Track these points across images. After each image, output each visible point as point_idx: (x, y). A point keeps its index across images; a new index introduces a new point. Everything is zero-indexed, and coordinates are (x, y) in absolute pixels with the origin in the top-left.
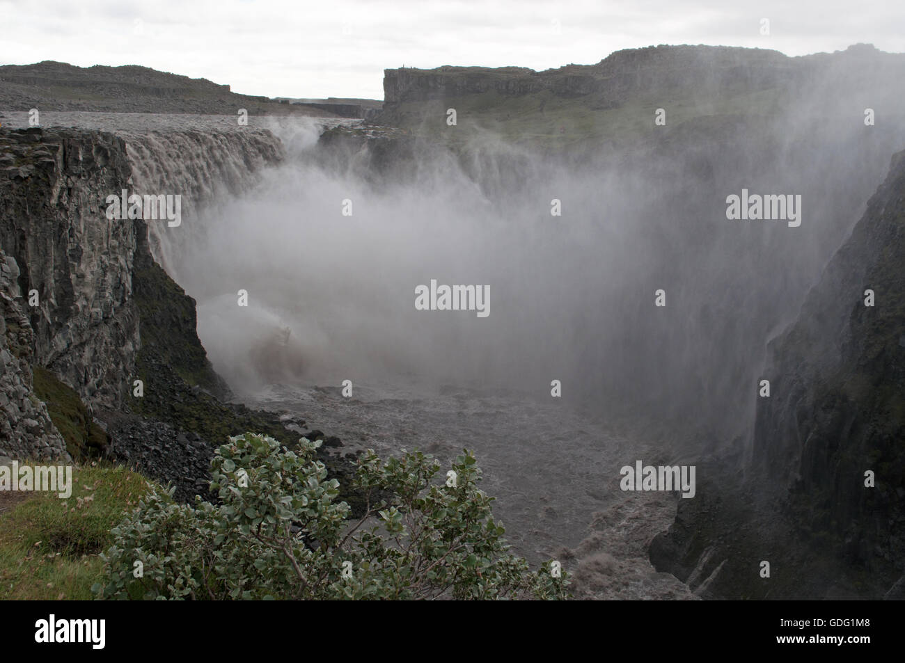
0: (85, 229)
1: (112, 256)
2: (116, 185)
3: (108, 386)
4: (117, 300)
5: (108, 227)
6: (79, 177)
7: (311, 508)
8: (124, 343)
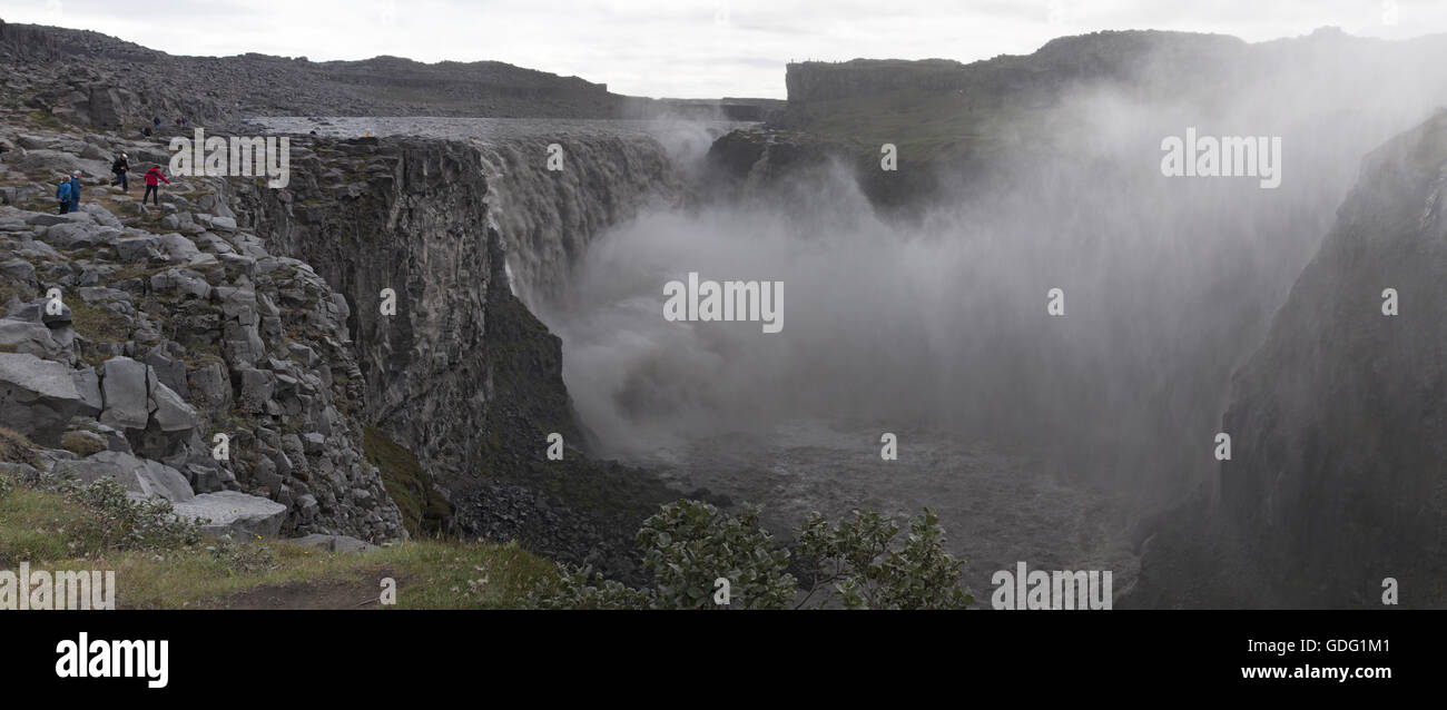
0: (429, 257)
1: (462, 290)
2: (469, 204)
3: (453, 446)
4: (467, 341)
5: (458, 254)
6: (424, 196)
7: (759, 582)
8: (474, 393)
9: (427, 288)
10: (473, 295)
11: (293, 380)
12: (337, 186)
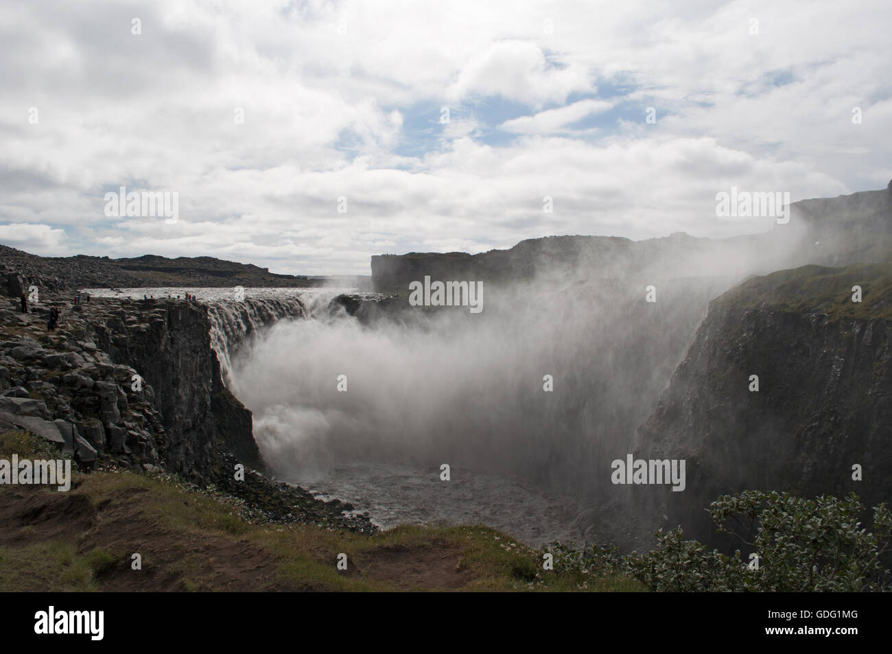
0: (182, 365)
1: (199, 383)
2: (202, 336)
4: (202, 413)
5: (197, 363)
6: (179, 331)
8: (206, 442)
9: (181, 382)
10: (205, 386)
11: (136, 434)
12: (134, 326)
